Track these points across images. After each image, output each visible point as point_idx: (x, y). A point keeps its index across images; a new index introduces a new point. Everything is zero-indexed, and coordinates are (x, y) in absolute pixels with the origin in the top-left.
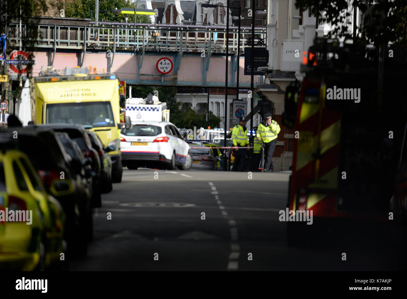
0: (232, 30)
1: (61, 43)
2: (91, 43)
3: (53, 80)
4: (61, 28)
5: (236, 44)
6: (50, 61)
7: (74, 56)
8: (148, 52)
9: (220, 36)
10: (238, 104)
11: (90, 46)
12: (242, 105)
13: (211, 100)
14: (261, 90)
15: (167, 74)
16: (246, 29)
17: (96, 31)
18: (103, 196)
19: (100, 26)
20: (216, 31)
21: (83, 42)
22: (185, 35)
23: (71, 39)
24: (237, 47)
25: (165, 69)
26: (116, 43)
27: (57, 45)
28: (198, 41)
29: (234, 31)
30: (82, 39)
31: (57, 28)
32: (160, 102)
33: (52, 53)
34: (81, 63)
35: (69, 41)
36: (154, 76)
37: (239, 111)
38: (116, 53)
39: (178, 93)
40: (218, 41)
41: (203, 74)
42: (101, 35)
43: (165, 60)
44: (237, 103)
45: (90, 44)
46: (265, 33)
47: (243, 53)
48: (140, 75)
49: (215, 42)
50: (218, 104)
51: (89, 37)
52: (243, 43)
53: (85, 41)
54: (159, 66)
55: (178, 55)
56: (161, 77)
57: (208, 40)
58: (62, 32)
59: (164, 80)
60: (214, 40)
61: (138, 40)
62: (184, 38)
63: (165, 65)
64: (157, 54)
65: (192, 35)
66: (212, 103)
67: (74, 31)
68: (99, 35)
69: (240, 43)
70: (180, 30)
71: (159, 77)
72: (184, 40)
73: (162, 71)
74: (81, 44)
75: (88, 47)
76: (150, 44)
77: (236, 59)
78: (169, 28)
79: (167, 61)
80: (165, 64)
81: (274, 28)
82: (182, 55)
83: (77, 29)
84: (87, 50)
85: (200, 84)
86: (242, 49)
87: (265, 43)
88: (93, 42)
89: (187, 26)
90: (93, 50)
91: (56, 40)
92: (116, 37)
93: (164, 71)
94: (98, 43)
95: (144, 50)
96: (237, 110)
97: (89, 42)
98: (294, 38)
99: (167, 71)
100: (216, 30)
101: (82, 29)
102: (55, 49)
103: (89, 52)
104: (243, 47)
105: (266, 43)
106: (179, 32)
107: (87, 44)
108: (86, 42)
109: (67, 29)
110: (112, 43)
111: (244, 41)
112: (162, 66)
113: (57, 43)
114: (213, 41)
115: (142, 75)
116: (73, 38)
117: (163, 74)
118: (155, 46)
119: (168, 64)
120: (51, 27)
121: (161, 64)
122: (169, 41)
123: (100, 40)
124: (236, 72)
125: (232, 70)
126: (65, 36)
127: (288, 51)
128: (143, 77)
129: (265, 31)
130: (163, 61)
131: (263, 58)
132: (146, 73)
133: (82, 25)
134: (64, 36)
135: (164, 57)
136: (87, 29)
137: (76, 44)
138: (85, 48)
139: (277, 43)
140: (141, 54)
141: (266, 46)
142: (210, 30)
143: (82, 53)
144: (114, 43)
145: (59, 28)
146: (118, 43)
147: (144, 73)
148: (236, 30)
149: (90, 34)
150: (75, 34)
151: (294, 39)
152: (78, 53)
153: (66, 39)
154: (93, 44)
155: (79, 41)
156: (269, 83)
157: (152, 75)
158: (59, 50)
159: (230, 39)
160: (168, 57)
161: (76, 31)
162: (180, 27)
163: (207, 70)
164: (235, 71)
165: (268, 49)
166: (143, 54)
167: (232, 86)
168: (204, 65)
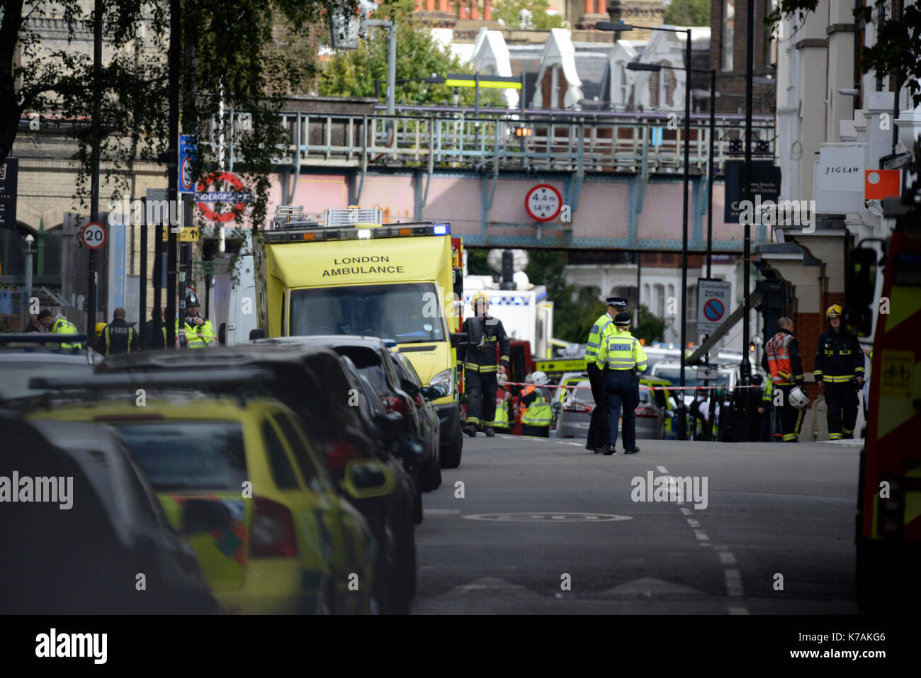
0: (695, 121)
1: (312, 153)
2: (377, 153)
3: (306, 237)
4: (311, 120)
5: (704, 153)
6: (286, 194)
7: (339, 183)
8: (506, 173)
9: (668, 135)
10: (709, 290)
11: (377, 159)
12: (719, 291)
13: (644, 280)
14: (765, 256)
15: (551, 222)
16: (727, 120)
17: (389, 126)
19: (398, 115)
20: (660, 125)
21: (359, 150)
22: (588, 134)
23: (333, 143)
24: (706, 159)
25: (544, 210)
26: (434, 152)
27: (303, 157)
28: (619, 148)
29: (700, 123)
30: (357, 144)
31: (303, 120)
32: (532, 286)
33: (292, 177)
34: (357, 196)
35: (328, 148)
36: (519, 227)
37: (714, 304)
38: (435, 175)
39: (571, 263)
40: (664, 146)
41: (631, 221)
42: (400, 135)
43: (544, 191)
44: (709, 286)
45: (377, 155)
46: (771, 127)
47: (721, 173)
48: (488, 223)
49: (657, 149)
50: (660, 288)
51: (374, 139)
52: (721, 150)
53: (364, 149)
54: (532, 203)
55: (573, 178)
56: (536, 228)
57: (641, 145)
58: (312, 128)
59: (542, 235)
60: (654, 144)
61: (483, 144)
62: (587, 140)
63: (544, 202)
64: (526, 177)
65: (602, 134)
66: (647, 286)
67: (340, 126)
68: (397, 135)
69: (715, 150)
70: (578, 123)
71: (532, 229)
72: (587, 144)
73: (538, 214)
74: (356, 154)
75: (371, 162)
76: (510, 154)
77: (705, 187)
78: (553, 119)
79: (549, 193)
80: (545, 198)
81: (795, 117)
82: (582, 179)
83: (347, 122)
84: (370, 169)
85: (622, 244)
86: (718, 164)
87: (771, 150)
88: (383, 150)
89: (595, 114)
90: (382, 167)
91: (302, 147)
92: (435, 139)
93: (543, 215)
94: (394, 152)
95: (496, 168)
96: (708, 303)
97: (374, 150)
98: (843, 139)
99: (549, 214)
100: (658, 122)
101: (358, 123)
102: (299, 168)
103: (374, 173)
104: (721, 159)
105: (774, 150)
106: (574, 127)
107: (369, 156)
108: (368, 150)
109: (325, 121)
110: (425, 151)
111: (722, 145)
112: (538, 203)
113: (303, 153)
114: (651, 145)
115: (493, 223)
116: (337, 141)
117: (540, 222)
118: (522, 159)
119: (552, 199)
120: (289, 119)
121: (536, 198)
122: (554, 146)
123: (400, 146)
124: (706, 217)
125: (696, 213)
126: (320, 136)
127: (831, 170)
128: (495, 229)
129: (772, 124)
130: (539, 192)
131: (767, 185)
132: (502, 220)
133: (358, 113)
134: (318, 138)
135: (542, 182)
136: (370, 122)
137: (346, 155)
138: (366, 164)
139: (801, 151)
140: (491, 177)
141: (774, 157)
142: (645, 121)
143: (356, 174)
144: (430, 152)
145: (307, 120)
146: (440, 152)
147: (496, 219)
148: (703, 122)
149: (374, 134)
150: (342, 133)
151: (843, 141)
152: (349, 174)
153: (323, 143)
154: (382, 154)
155: (351, 148)
156: (782, 241)
157: (516, 225)
158: (307, 170)
159: (691, 143)
160: (550, 183)
161: (345, 127)
162: (578, 117)
163: (639, 211)
164: (703, 214)
165: (778, 163)
166: (495, 178)
167: (695, 247)
168: (631, 201)
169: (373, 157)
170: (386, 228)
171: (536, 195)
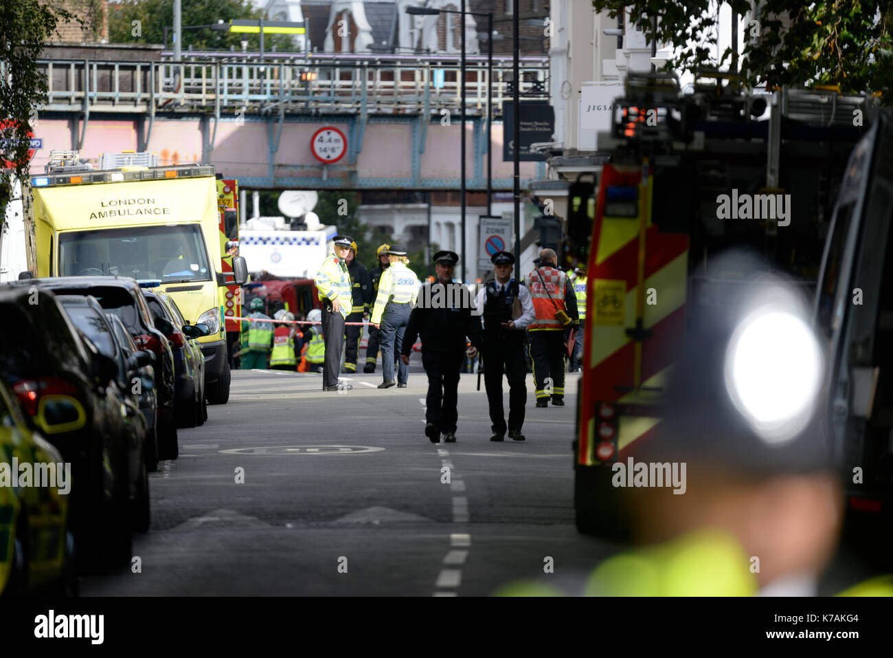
0: (474, 63)
1: (101, 99)
2: (166, 99)
3: (73, 181)
4: (99, 67)
5: (483, 94)
6: (75, 141)
7: (128, 128)
8: (291, 116)
9: (450, 77)
10: (490, 227)
11: (165, 104)
12: (500, 227)
13: (435, 218)
14: (538, 193)
15: (336, 163)
16: (506, 62)
17: (177, 72)
18: (182, 434)
19: (185, 61)
20: (441, 67)
21: (147, 95)
22: (371, 77)
23: (121, 90)
24: (485, 100)
25: (329, 153)
26: (220, 97)
27: (92, 104)
28: (402, 90)
29: (480, 65)
30: (145, 90)
31: (91, 67)
32: (322, 226)
33: (81, 123)
34: (145, 141)
35: (116, 94)
36: (306, 169)
37: (495, 240)
38: (222, 119)
39: (364, 203)
40: (445, 88)
41: (414, 162)
42: (188, 80)
43: (329, 133)
44: (488, 224)
45: (165, 101)
46: (546, 68)
47: (500, 114)
48: (274, 166)
49: (438, 90)
50: (451, 226)
51: (161, 85)
52: (500, 90)
53: (152, 96)
54: (317, 145)
55: (357, 120)
56: (322, 169)
57: (422, 87)
58: (100, 76)
59: (328, 176)
60: (436, 85)
61: (268, 89)
62: (370, 83)
63: (330, 144)
64: (311, 120)
65: (389, 76)
66: (438, 224)
67: (128, 73)
68: (184, 80)
69: (493, 91)
70: (362, 66)
71: (318, 170)
72: (370, 87)
73: (323, 156)
74: (144, 100)
75: (160, 108)
76: (296, 98)
77: (485, 127)
78: (338, 62)
79: (334, 135)
80: (330, 141)
81: (565, 57)
82: (365, 122)
83: (134, 68)
84: (158, 114)
85: (407, 184)
86: (496, 104)
87: (547, 90)
88: (171, 95)
89: (377, 57)
90: (170, 113)
91: (90, 94)
92: (221, 85)
93: (328, 157)
94: (182, 97)
95: (281, 112)
96: (489, 240)
97: (162, 96)
98: (605, 78)
99: (334, 156)
100: (439, 64)
101: (145, 69)
102: (87, 114)
103: (162, 118)
104: (499, 101)
105: (549, 90)
106: (358, 70)
107: (157, 101)
108: (156, 96)
109: (112, 68)
110: (211, 96)
111: (501, 86)
112: (323, 145)
113: (91, 99)
114: (433, 88)
115: (280, 166)
116: (125, 87)
117: (325, 163)
118: (307, 102)
119: (337, 141)
120: (77, 66)
121: (321, 140)
122: (338, 89)
123: (187, 91)
124: (485, 157)
125: (477, 152)
126: (108, 83)
127: (592, 108)
128: (282, 171)
129: (547, 65)
130: (324, 134)
131: (541, 124)
132: (289, 162)
133: (145, 60)
134: (107, 85)
135: (327, 125)
136: (157, 68)
137: (133, 100)
138: (154, 110)
139: (570, 91)
140: (277, 121)
141: (549, 97)
142: (427, 64)
143: (144, 120)
144: (216, 96)
145: (95, 67)
146: (226, 97)
147: (283, 162)
148: (484, 64)
149: (162, 80)
150: (129, 79)
151: (606, 80)
152: (138, 120)
153: (111, 90)
154: (170, 100)
155: (139, 94)
156: (556, 178)
157: (302, 167)
158: (96, 116)
159: (468, 84)
160: (334, 125)
161: (133, 74)
162: (362, 60)
163: (421, 152)
164: (483, 153)
165: (552, 103)
166: (281, 121)
167: (477, 186)
168: (414, 142)
169: (161, 103)
170: (152, 170)
171: (321, 138)
